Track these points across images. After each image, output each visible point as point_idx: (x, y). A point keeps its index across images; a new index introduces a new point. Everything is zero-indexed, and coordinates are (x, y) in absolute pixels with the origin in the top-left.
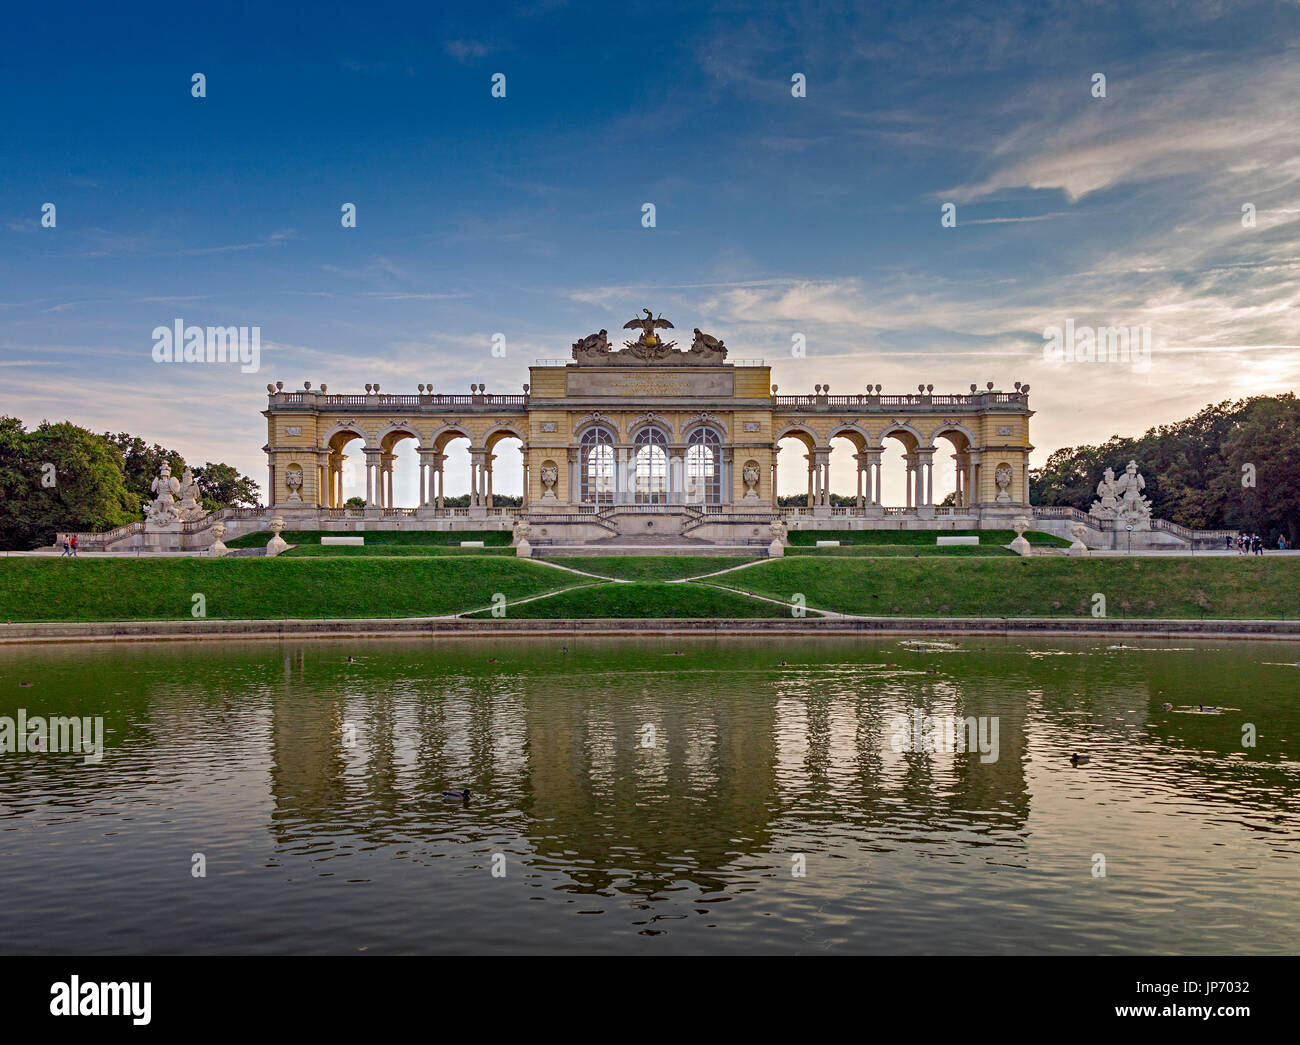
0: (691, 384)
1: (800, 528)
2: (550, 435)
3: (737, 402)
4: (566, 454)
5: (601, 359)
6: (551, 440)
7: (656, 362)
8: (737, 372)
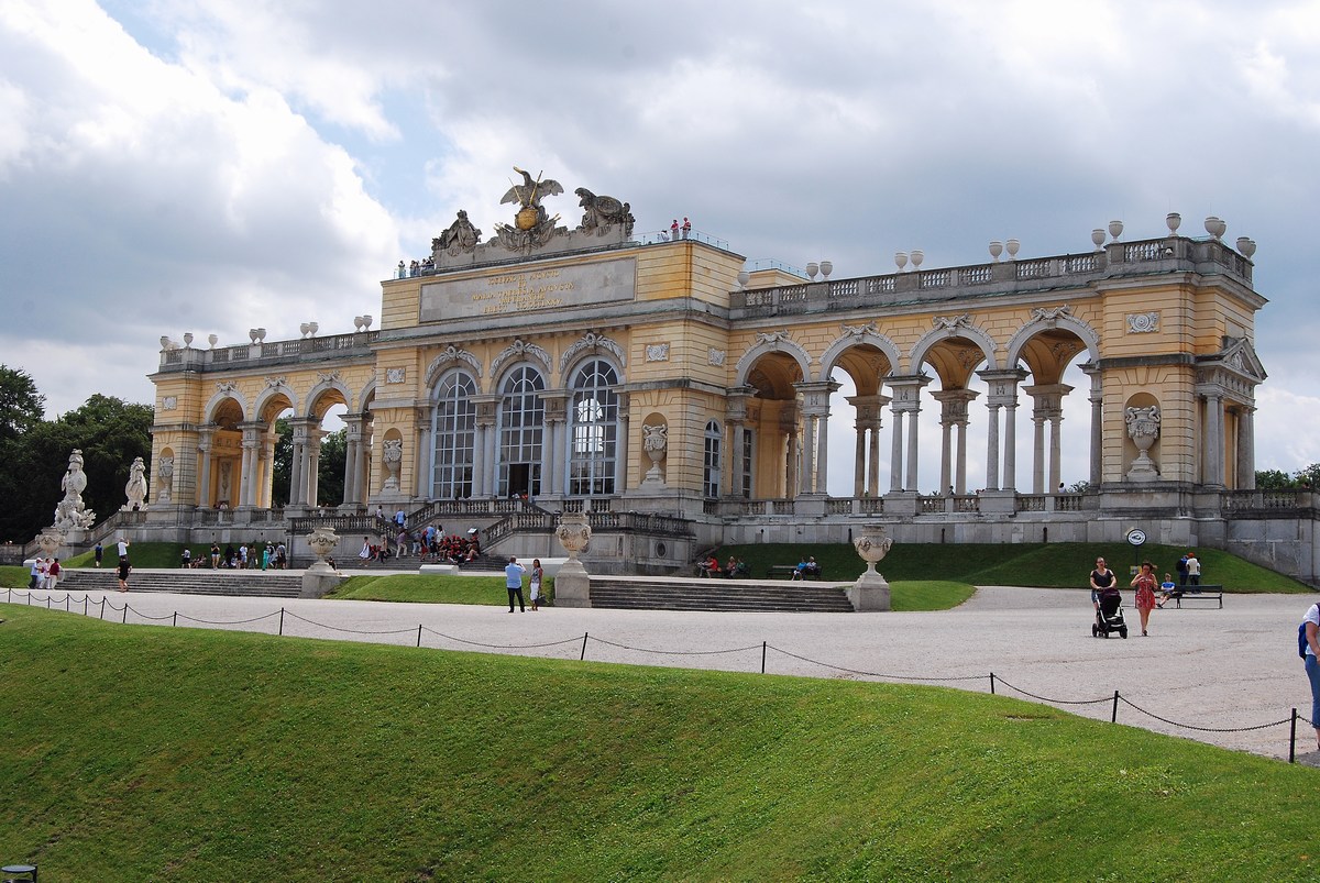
0: (575, 285)
1: (766, 539)
2: (396, 388)
3: (637, 309)
4: (411, 418)
5: (465, 258)
6: (397, 396)
7: (535, 252)
8: (642, 256)
